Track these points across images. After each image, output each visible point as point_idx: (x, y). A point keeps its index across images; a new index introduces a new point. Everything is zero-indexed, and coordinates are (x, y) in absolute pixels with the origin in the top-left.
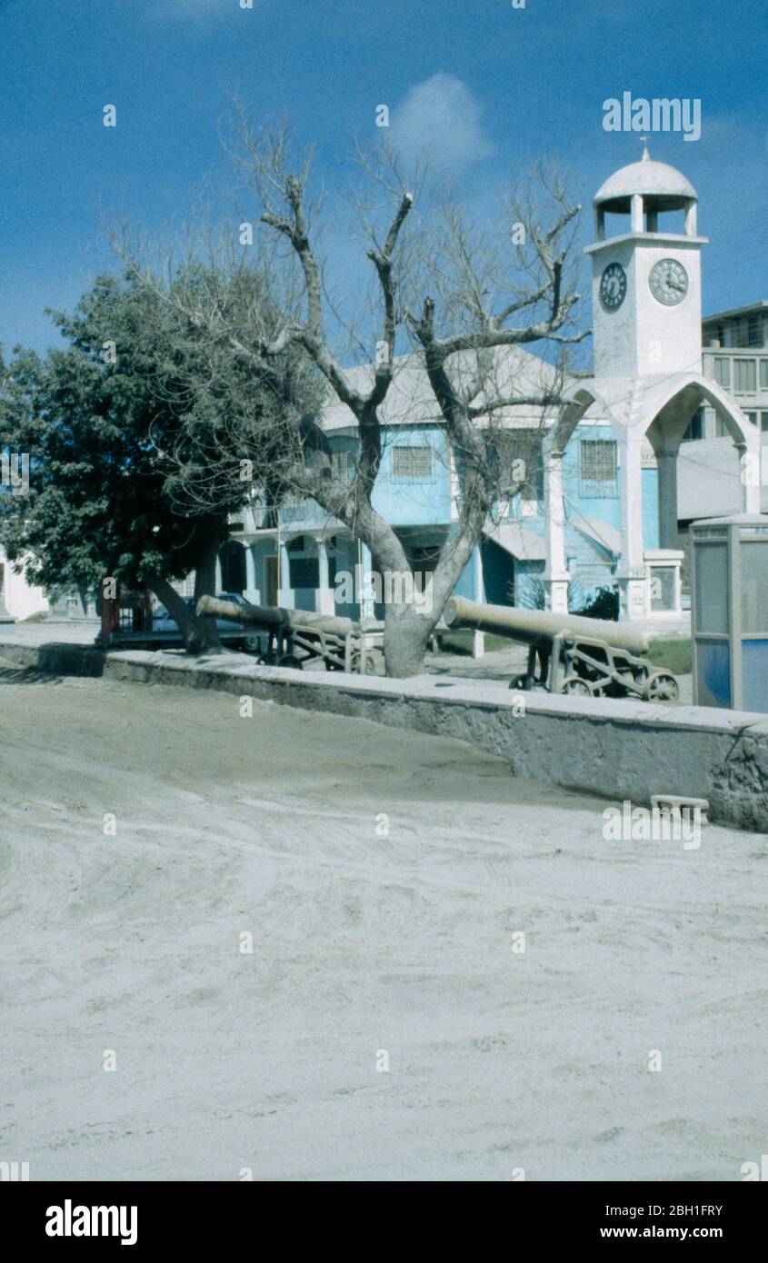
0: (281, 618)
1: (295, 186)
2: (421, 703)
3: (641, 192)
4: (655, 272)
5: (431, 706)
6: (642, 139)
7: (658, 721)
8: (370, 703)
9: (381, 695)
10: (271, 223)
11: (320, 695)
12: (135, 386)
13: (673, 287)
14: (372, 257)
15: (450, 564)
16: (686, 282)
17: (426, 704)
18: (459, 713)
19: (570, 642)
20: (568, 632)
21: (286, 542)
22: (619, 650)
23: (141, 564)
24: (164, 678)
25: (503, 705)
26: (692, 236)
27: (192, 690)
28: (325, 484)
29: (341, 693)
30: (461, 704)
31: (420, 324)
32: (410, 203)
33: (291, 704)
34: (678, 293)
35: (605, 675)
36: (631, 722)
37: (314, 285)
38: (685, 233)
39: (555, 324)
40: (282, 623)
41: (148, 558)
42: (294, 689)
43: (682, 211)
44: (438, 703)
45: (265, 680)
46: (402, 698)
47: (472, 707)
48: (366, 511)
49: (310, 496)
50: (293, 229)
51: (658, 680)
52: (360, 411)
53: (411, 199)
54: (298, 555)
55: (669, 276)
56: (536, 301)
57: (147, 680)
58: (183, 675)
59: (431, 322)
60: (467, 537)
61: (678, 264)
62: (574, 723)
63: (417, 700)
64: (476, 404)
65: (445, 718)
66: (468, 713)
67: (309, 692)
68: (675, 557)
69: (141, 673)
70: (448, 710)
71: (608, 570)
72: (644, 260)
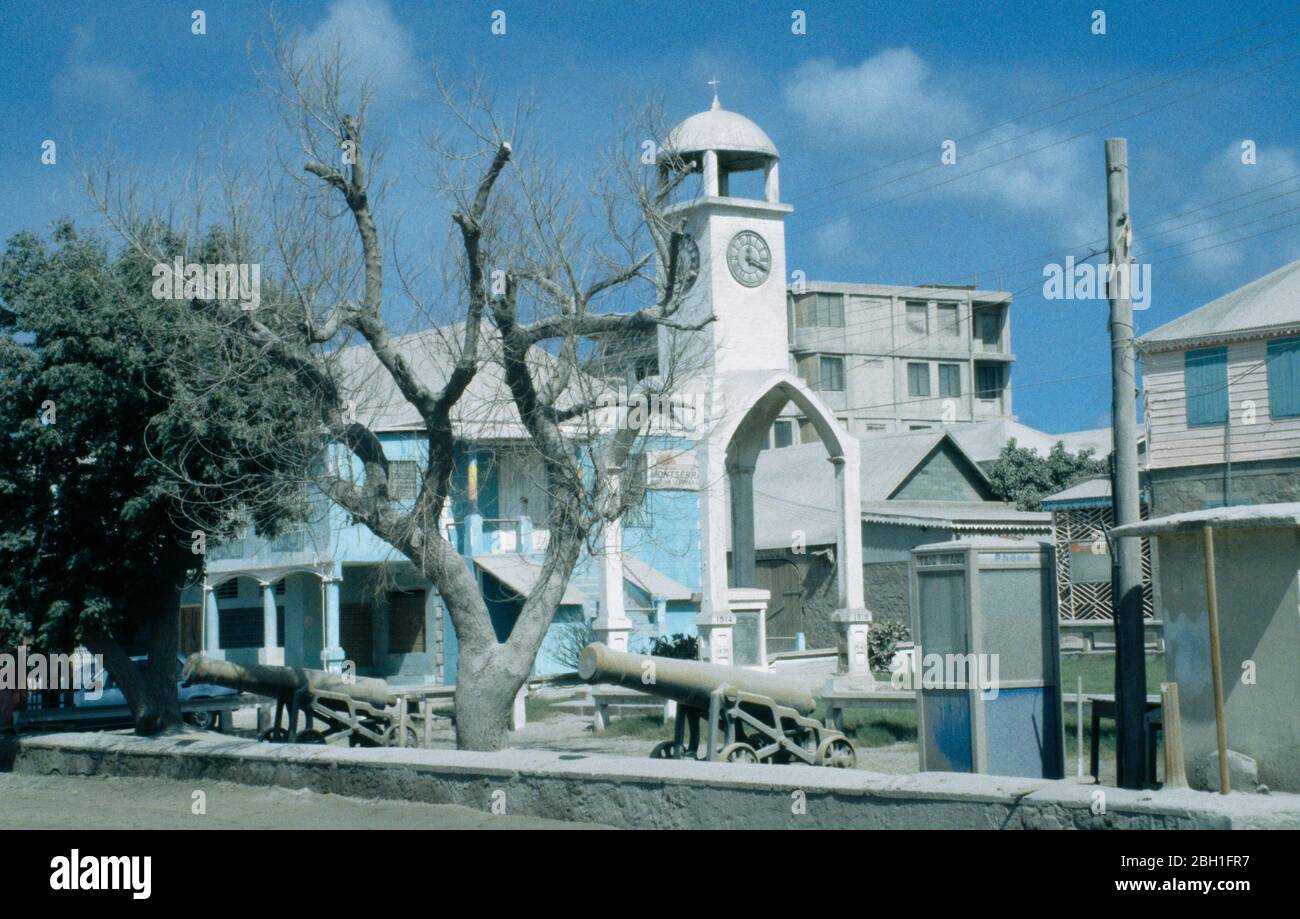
0: (296, 680)
1: (353, 128)
2: (546, 781)
3: (715, 147)
4: (734, 246)
5: (563, 784)
6: (710, 83)
7: (898, 791)
8: (466, 785)
9: (485, 773)
10: (319, 174)
11: (387, 778)
12: (92, 378)
13: (754, 265)
14: (459, 220)
15: (539, 605)
16: (768, 259)
17: (554, 781)
18: (605, 792)
19: (731, 699)
20: (728, 686)
21: (215, 587)
22: (784, 708)
23: (82, 614)
24: (123, 767)
25: (669, 780)
26: (773, 202)
27: (172, 781)
28: (380, 505)
29: (420, 773)
30: (609, 780)
31: (499, 305)
32: (508, 153)
33: (340, 792)
34: (759, 272)
35: (771, 741)
36: (861, 794)
37: (373, 254)
38: (765, 199)
39: (670, 307)
40: (299, 687)
41: (93, 607)
42: (344, 772)
43: (760, 172)
44: (572, 780)
45: (296, 763)
46: (517, 775)
47: (624, 783)
48: (434, 539)
49: (362, 520)
50: (348, 182)
51: (832, 746)
52: (430, 413)
53: (510, 149)
54: (230, 604)
55: (748, 251)
56: (630, 276)
57: (93, 772)
58: (157, 761)
59: (514, 302)
60: (559, 571)
61: (759, 237)
62: (779, 798)
63: (541, 778)
64: (562, 404)
65: (584, 799)
66: (618, 791)
67: (369, 774)
68: (759, 597)
69: (83, 764)
70: (589, 789)
71: (645, 618)
72: (720, 230)
